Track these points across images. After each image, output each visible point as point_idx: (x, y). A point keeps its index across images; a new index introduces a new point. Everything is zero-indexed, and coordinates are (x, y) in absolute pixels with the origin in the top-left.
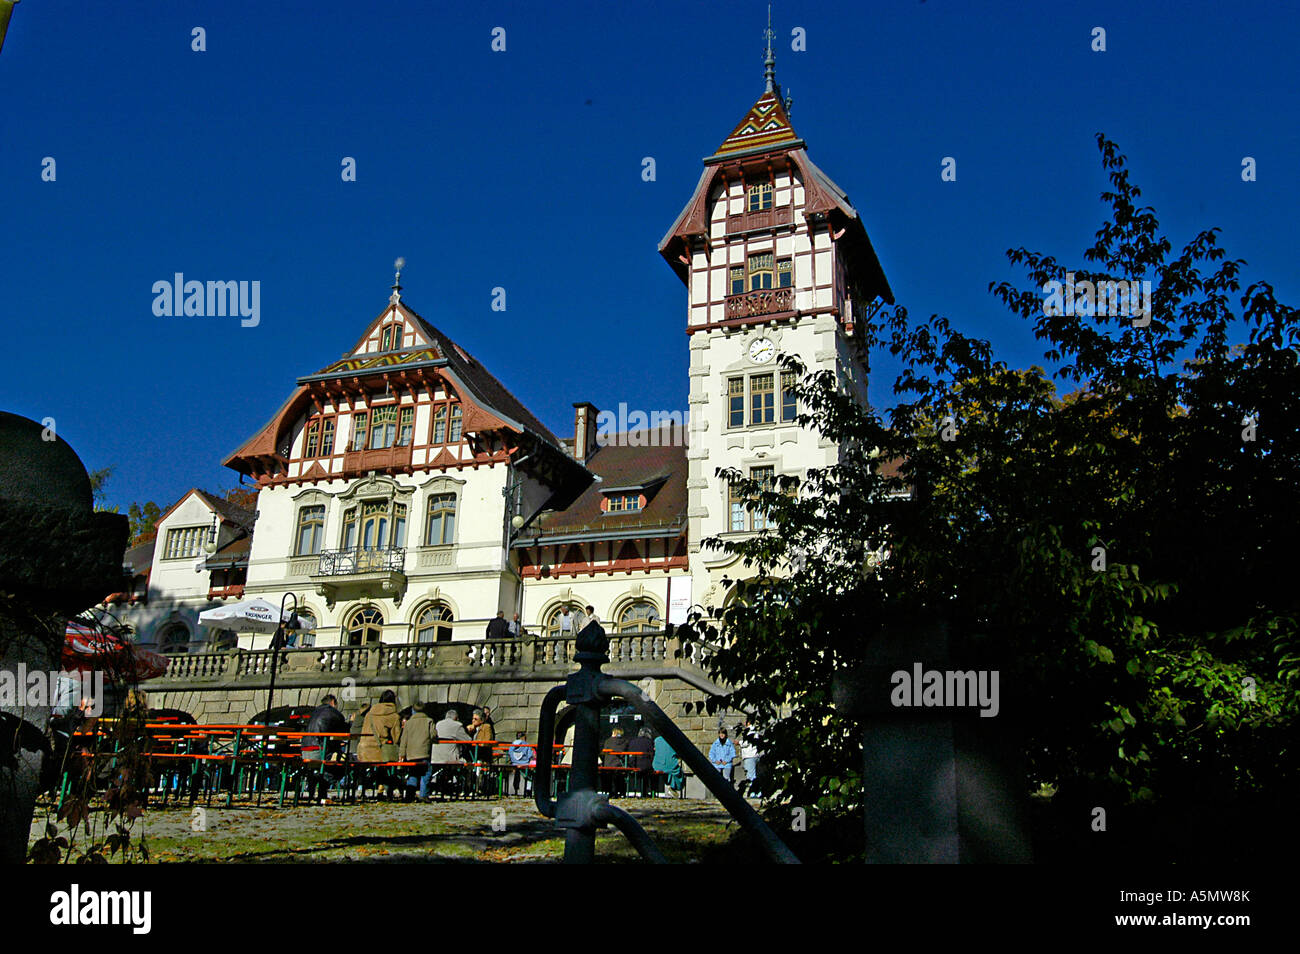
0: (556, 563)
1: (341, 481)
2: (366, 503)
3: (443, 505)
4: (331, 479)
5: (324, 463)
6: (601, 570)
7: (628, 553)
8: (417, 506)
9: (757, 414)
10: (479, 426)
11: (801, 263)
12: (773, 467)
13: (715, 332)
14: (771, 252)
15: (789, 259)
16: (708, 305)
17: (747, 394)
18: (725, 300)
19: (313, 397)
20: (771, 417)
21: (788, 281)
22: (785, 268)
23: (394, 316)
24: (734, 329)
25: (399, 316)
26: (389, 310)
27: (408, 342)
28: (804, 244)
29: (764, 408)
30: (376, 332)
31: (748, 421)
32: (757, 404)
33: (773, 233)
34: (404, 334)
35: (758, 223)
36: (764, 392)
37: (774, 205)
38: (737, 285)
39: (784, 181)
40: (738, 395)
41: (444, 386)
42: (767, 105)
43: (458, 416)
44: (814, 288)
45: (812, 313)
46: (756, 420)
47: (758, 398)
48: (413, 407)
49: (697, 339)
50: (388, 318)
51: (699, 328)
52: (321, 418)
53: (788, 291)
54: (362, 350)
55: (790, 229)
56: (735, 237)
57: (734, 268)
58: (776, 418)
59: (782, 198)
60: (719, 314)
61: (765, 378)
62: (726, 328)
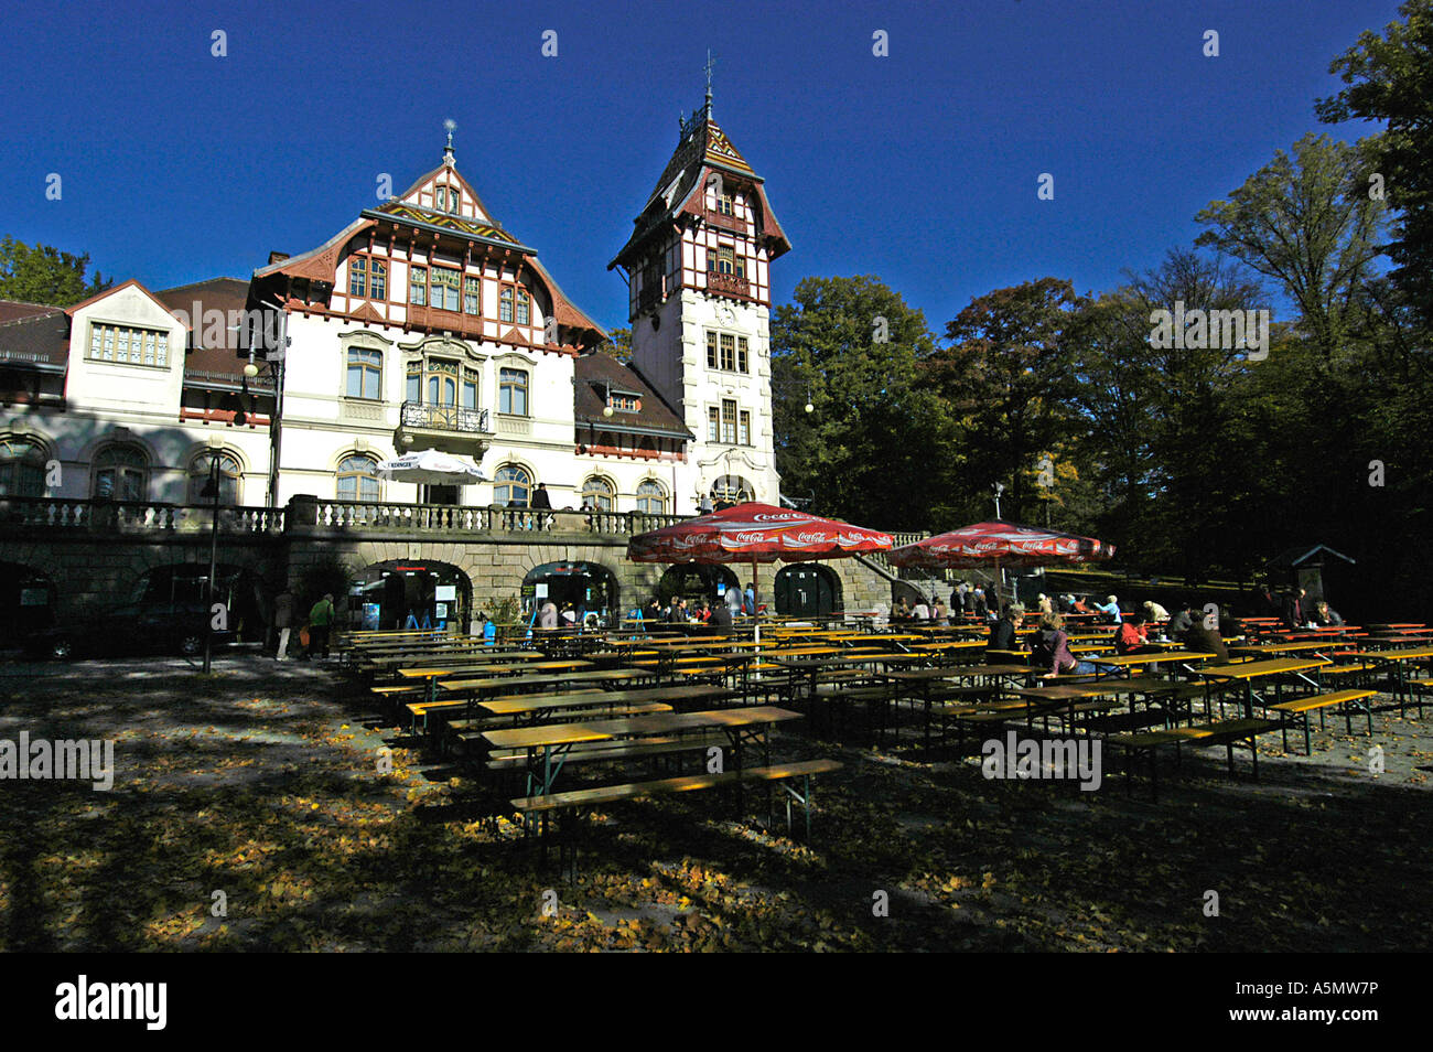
0: (592, 444)
1: (401, 331)
2: (432, 359)
3: (516, 380)
4: (387, 325)
5: (380, 308)
6: (626, 455)
7: (648, 445)
8: (489, 376)
9: (723, 362)
10: (569, 322)
11: (751, 264)
12: (735, 402)
13: (699, 294)
14: (732, 248)
15: (743, 258)
16: (695, 271)
17: (719, 347)
18: (706, 273)
19: (374, 234)
20: (730, 366)
21: (741, 274)
22: (740, 263)
23: (448, 179)
24: (714, 297)
25: (455, 182)
26: (443, 170)
27: (467, 212)
28: (751, 251)
29: (726, 359)
30: (429, 187)
31: (720, 366)
32: (723, 355)
33: (735, 235)
34: (461, 202)
35: (725, 223)
36: (726, 348)
37: (734, 214)
38: (710, 263)
39: (739, 200)
40: (712, 345)
41: (520, 271)
42: (717, 131)
43: (523, 300)
44: (758, 285)
45: (758, 303)
46: (723, 366)
47: (723, 350)
48: (477, 279)
49: (687, 294)
50: (442, 178)
51: (689, 287)
52: (370, 257)
53: (746, 282)
54: (413, 200)
55: (746, 237)
56: (712, 227)
57: (710, 250)
58: (738, 369)
59: (739, 212)
60: (702, 282)
61: (727, 338)
62: (710, 295)
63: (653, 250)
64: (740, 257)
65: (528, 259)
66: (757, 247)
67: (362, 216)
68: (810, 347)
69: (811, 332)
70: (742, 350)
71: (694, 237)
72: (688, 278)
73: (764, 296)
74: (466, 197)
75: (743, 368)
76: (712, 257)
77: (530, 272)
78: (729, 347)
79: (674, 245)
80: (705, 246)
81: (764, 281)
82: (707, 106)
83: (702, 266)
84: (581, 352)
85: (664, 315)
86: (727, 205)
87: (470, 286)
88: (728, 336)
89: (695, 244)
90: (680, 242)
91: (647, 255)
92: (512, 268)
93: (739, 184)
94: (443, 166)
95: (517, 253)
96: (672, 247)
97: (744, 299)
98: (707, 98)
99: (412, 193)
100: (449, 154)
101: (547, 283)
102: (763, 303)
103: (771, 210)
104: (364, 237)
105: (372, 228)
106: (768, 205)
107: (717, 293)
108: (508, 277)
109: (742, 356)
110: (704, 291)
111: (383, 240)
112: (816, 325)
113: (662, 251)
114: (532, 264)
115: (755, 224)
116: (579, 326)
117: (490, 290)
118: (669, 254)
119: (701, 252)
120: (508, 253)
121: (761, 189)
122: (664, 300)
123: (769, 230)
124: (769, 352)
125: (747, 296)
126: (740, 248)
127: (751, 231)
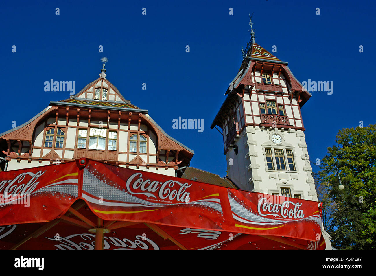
4: (62, 161)
5: (59, 152)
9: (278, 165)
10: (168, 147)
11: (288, 109)
12: (289, 189)
13: (257, 127)
14: (274, 101)
15: (282, 105)
16: (253, 115)
17: (274, 157)
18: (260, 116)
19: (57, 114)
20: (284, 168)
21: (282, 114)
22: (281, 109)
23: (102, 84)
24: (266, 128)
25: (105, 85)
26: (99, 80)
27: (112, 98)
28: (287, 101)
29: (280, 163)
30: (91, 89)
31: (276, 168)
32: (277, 161)
33: (275, 94)
34: (109, 94)
35: (267, 88)
36: (279, 157)
37: (273, 83)
38: (262, 111)
39: (275, 76)
40: (269, 156)
41: (139, 123)
42: (258, 47)
43: (144, 140)
44: (294, 119)
45: (296, 129)
46: (279, 168)
47: (277, 158)
48: (116, 132)
49: (249, 128)
50: (99, 84)
51: (250, 125)
52: (56, 127)
53: (286, 118)
54: (82, 96)
55: (282, 94)
56: (260, 91)
57: (261, 103)
58: (288, 168)
59: (276, 82)
60: (258, 121)
61: (279, 151)
62: (263, 127)
63: (231, 111)
64: (280, 105)
65: (143, 116)
66: (290, 98)
67: (50, 105)
68: (351, 167)
69: (350, 158)
70: (290, 157)
71: (250, 98)
72: (249, 120)
73: (299, 124)
74: (111, 91)
75: (292, 168)
76: (263, 107)
77: (145, 123)
78: (281, 156)
79: (239, 104)
80: (258, 101)
81: (298, 115)
82: (252, 38)
83: (257, 112)
84: (180, 166)
85: (239, 144)
86: (269, 80)
87: (112, 135)
88: (279, 150)
89: (251, 101)
90: (242, 102)
91: (229, 115)
92: (134, 122)
93: (273, 67)
94: (99, 79)
95: (136, 113)
96: (239, 106)
97: (286, 127)
98: (251, 34)
99: (83, 93)
100: (103, 73)
101: (154, 127)
102: (299, 128)
103: (294, 78)
104: (51, 115)
105: (55, 111)
106: (292, 75)
107: (268, 125)
108: (134, 128)
109: (291, 160)
110: (260, 125)
111: (62, 117)
112: (351, 153)
113: (234, 110)
114: (145, 118)
115: (287, 87)
116: (175, 149)
117: (124, 136)
118: (238, 110)
119: (256, 106)
120: (131, 114)
121: (286, 68)
122: (238, 135)
123: (295, 88)
124: (308, 155)
125: (288, 125)
126: (279, 100)
127: (285, 91)
